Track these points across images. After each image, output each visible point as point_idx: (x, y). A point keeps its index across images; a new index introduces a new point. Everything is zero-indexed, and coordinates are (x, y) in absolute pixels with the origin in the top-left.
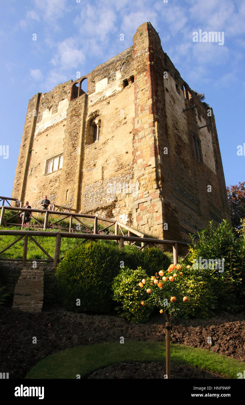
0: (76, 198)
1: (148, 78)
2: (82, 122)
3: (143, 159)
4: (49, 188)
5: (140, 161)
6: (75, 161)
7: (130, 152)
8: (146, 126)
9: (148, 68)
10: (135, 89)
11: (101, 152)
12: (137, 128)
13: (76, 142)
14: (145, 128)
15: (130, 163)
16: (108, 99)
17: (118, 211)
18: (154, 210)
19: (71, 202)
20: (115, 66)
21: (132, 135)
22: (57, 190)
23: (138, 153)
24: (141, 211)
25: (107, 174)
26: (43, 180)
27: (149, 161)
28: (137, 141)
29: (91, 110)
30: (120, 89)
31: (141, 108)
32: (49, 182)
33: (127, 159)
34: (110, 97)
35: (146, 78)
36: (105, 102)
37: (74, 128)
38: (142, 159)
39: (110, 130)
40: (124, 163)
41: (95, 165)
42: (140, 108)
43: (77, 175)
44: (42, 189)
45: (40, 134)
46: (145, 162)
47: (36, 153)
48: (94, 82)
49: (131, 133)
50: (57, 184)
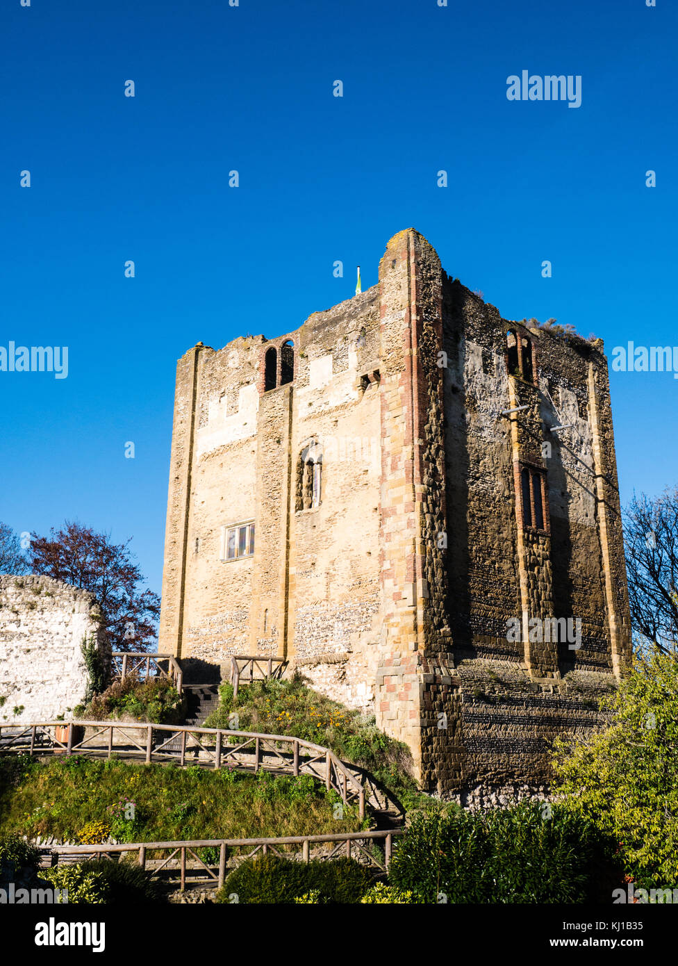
0: (281, 631)
1: (406, 391)
2: (285, 457)
3: (394, 582)
4: (232, 592)
5: (389, 583)
6: (277, 546)
7: (375, 553)
8: (400, 508)
9: (405, 363)
10: (382, 408)
11: (324, 539)
12: (386, 509)
13: (277, 505)
14: (398, 513)
15: (375, 578)
16: (335, 414)
17: (354, 672)
18: (407, 696)
19: (274, 638)
20: (345, 328)
21: (377, 516)
22: (247, 602)
23: (387, 565)
24: (387, 691)
25: (336, 594)
26: (221, 572)
27: (402, 588)
28: (385, 535)
29: (302, 432)
30: (355, 394)
31: (393, 461)
32: (232, 580)
33: (370, 567)
34: (337, 408)
35: (402, 388)
36: (327, 420)
37: (272, 469)
38: (392, 580)
39: (338, 491)
40: (364, 576)
41: (313, 564)
42: (389, 461)
43: (282, 580)
44: (220, 591)
45: (206, 458)
46: (396, 589)
47: (203, 502)
48: (307, 356)
49: (376, 509)
50: (246, 588)
